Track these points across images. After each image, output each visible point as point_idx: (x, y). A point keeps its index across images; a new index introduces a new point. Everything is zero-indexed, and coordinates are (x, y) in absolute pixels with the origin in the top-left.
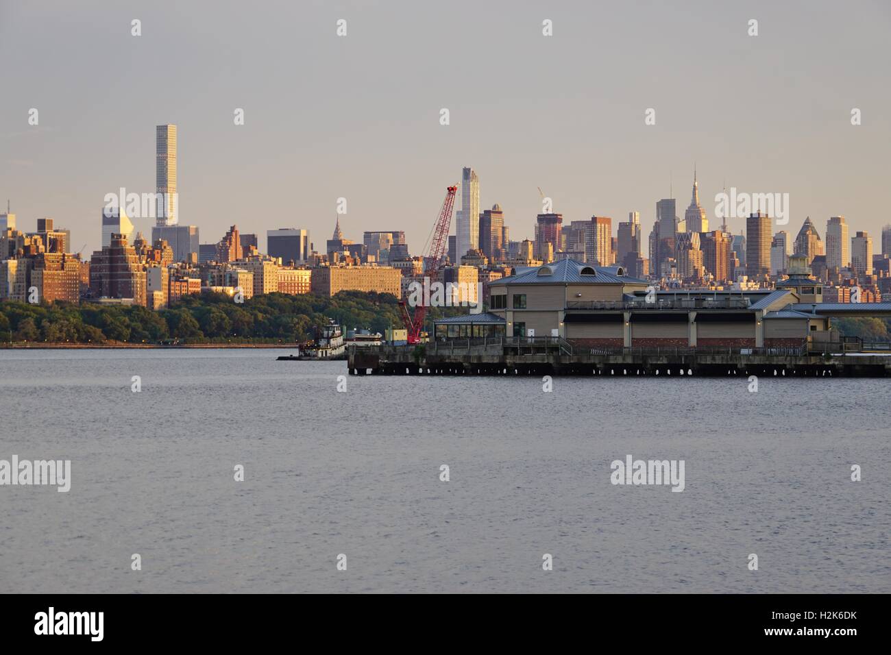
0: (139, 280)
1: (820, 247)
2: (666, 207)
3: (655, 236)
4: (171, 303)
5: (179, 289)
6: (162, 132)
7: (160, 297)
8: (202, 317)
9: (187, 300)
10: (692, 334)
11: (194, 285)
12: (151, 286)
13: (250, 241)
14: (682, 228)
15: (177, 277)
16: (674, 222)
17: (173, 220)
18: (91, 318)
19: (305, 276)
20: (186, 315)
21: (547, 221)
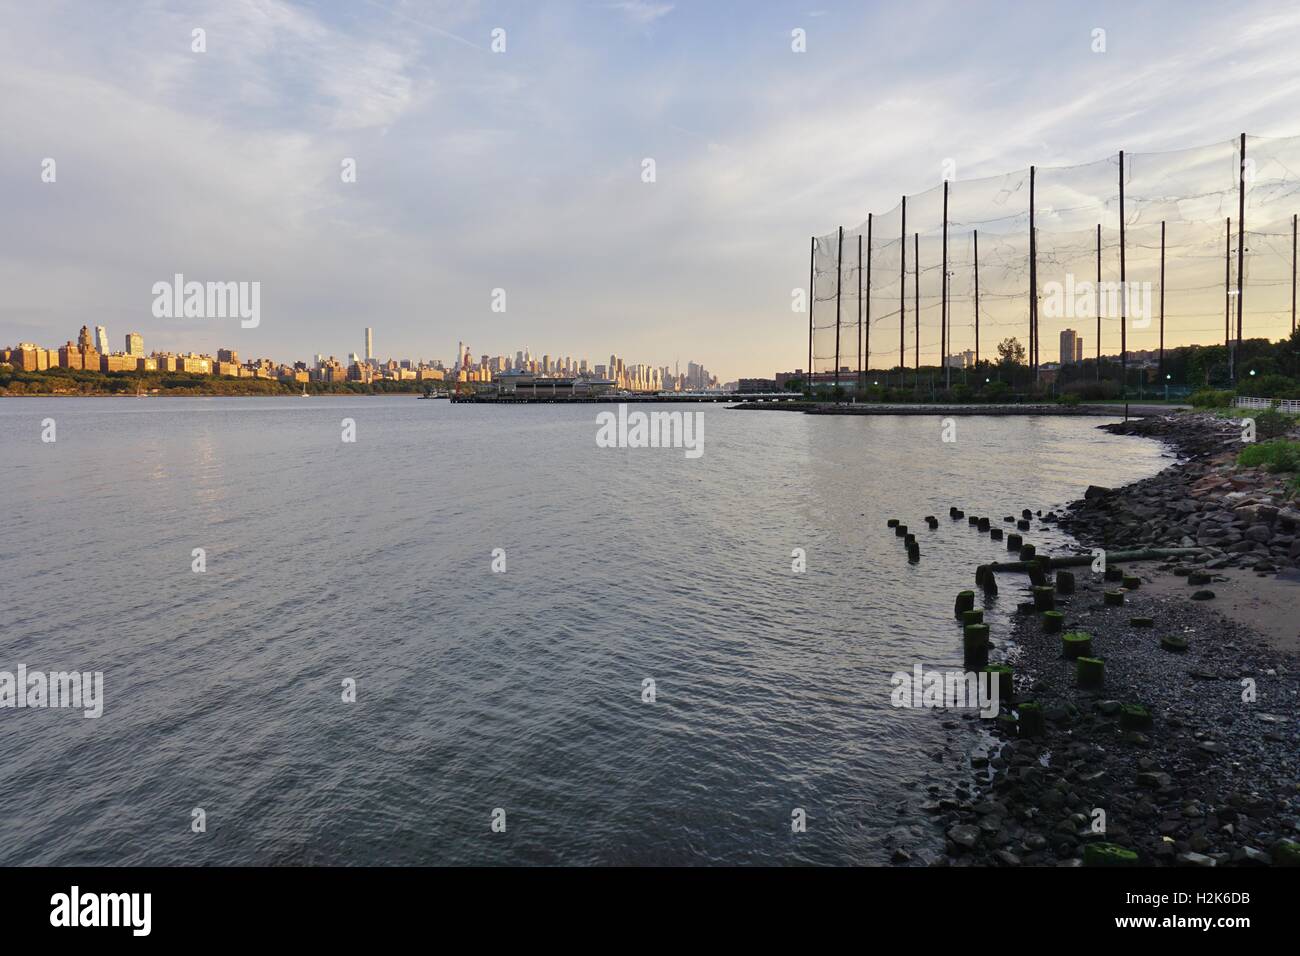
0: (363, 375)
1: (564, 366)
2: (520, 354)
3: (516, 362)
4: (373, 382)
5: (376, 378)
6: (367, 330)
7: (370, 380)
8: (384, 387)
9: (378, 381)
10: (554, 390)
11: (380, 376)
12: (368, 376)
13: (395, 364)
14: (524, 360)
15: (375, 374)
16: (521, 358)
17: (371, 357)
18: (349, 386)
19: (414, 374)
20: (379, 386)
21: (485, 357)
